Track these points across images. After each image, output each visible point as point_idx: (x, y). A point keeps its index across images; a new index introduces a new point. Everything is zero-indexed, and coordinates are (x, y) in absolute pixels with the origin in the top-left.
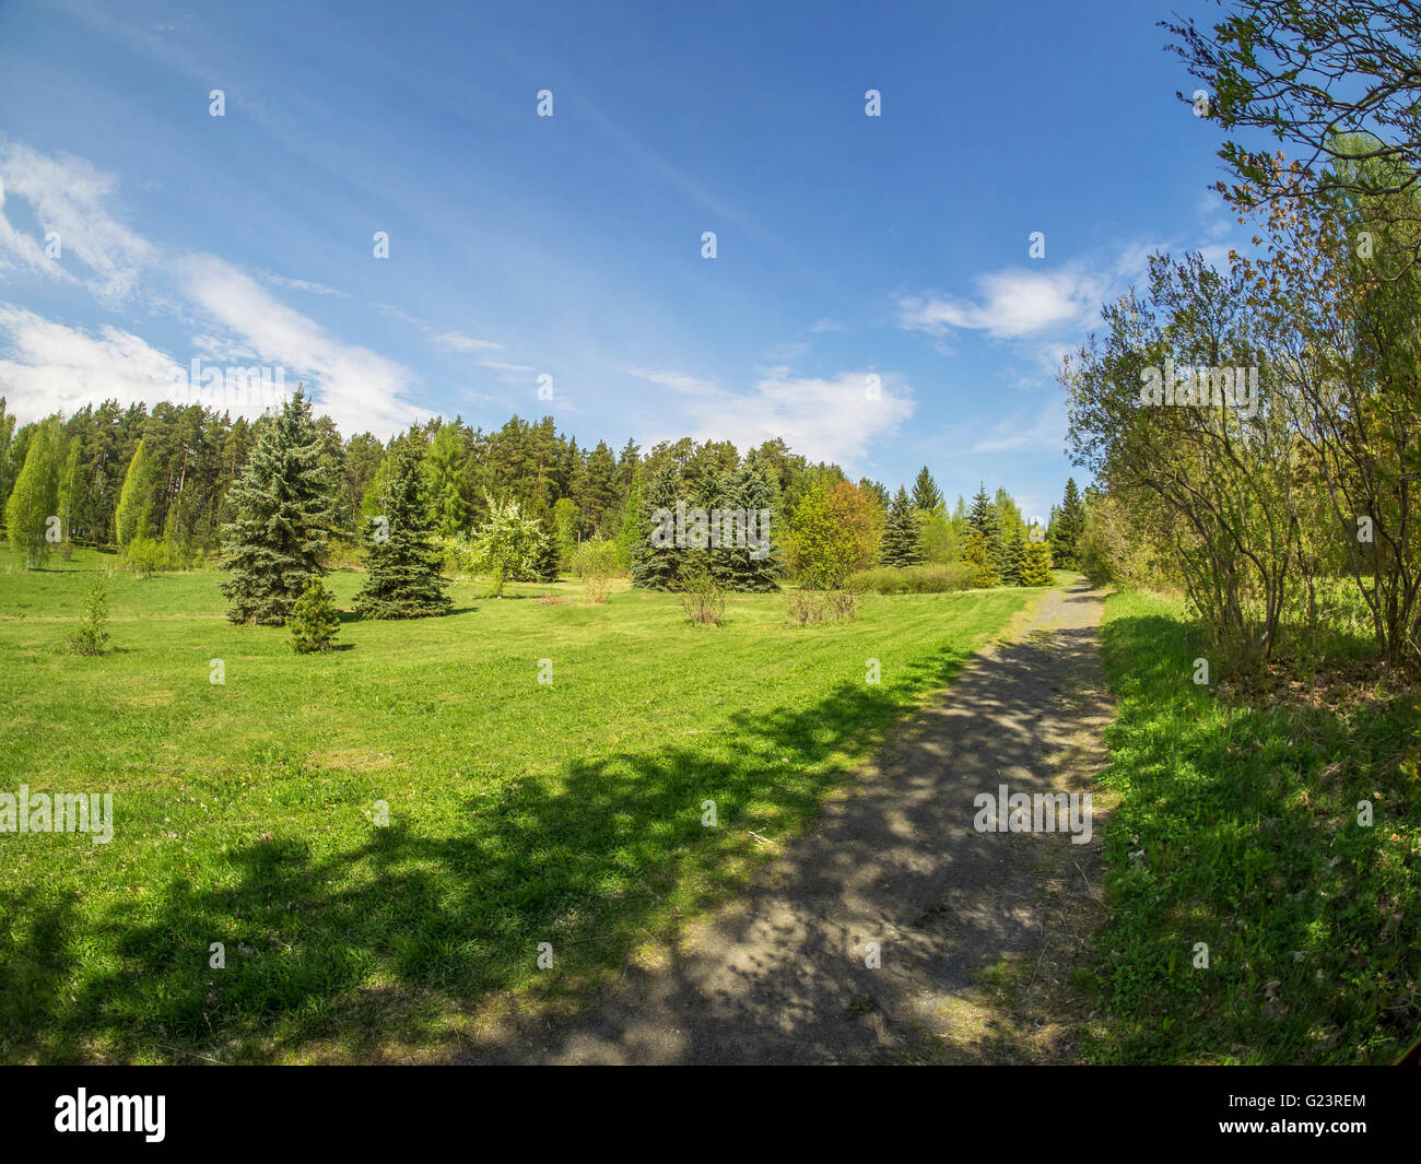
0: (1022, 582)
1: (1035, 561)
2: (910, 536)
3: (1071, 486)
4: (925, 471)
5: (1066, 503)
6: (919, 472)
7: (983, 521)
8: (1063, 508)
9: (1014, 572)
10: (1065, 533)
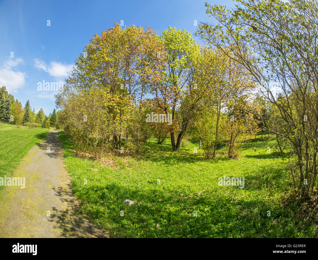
0: (45, 128)
1: (47, 124)
2: (28, 116)
3: (55, 110)
4: (28, 101)
5: (53, 113)
6: (27, 101)
7: (40, 115)
8: (52, 114)
9: (44, 126)
10: (52, 119)
